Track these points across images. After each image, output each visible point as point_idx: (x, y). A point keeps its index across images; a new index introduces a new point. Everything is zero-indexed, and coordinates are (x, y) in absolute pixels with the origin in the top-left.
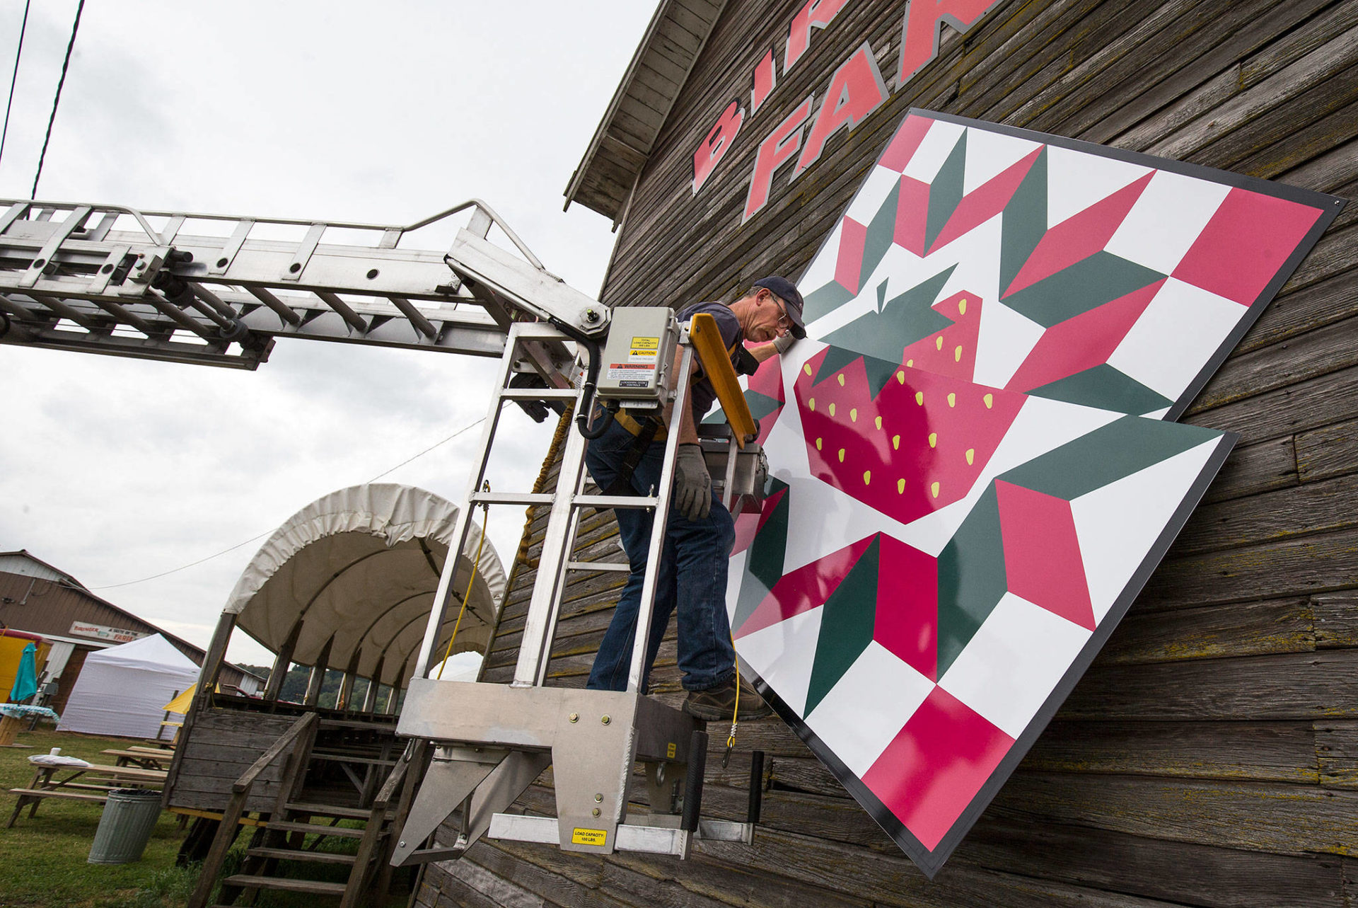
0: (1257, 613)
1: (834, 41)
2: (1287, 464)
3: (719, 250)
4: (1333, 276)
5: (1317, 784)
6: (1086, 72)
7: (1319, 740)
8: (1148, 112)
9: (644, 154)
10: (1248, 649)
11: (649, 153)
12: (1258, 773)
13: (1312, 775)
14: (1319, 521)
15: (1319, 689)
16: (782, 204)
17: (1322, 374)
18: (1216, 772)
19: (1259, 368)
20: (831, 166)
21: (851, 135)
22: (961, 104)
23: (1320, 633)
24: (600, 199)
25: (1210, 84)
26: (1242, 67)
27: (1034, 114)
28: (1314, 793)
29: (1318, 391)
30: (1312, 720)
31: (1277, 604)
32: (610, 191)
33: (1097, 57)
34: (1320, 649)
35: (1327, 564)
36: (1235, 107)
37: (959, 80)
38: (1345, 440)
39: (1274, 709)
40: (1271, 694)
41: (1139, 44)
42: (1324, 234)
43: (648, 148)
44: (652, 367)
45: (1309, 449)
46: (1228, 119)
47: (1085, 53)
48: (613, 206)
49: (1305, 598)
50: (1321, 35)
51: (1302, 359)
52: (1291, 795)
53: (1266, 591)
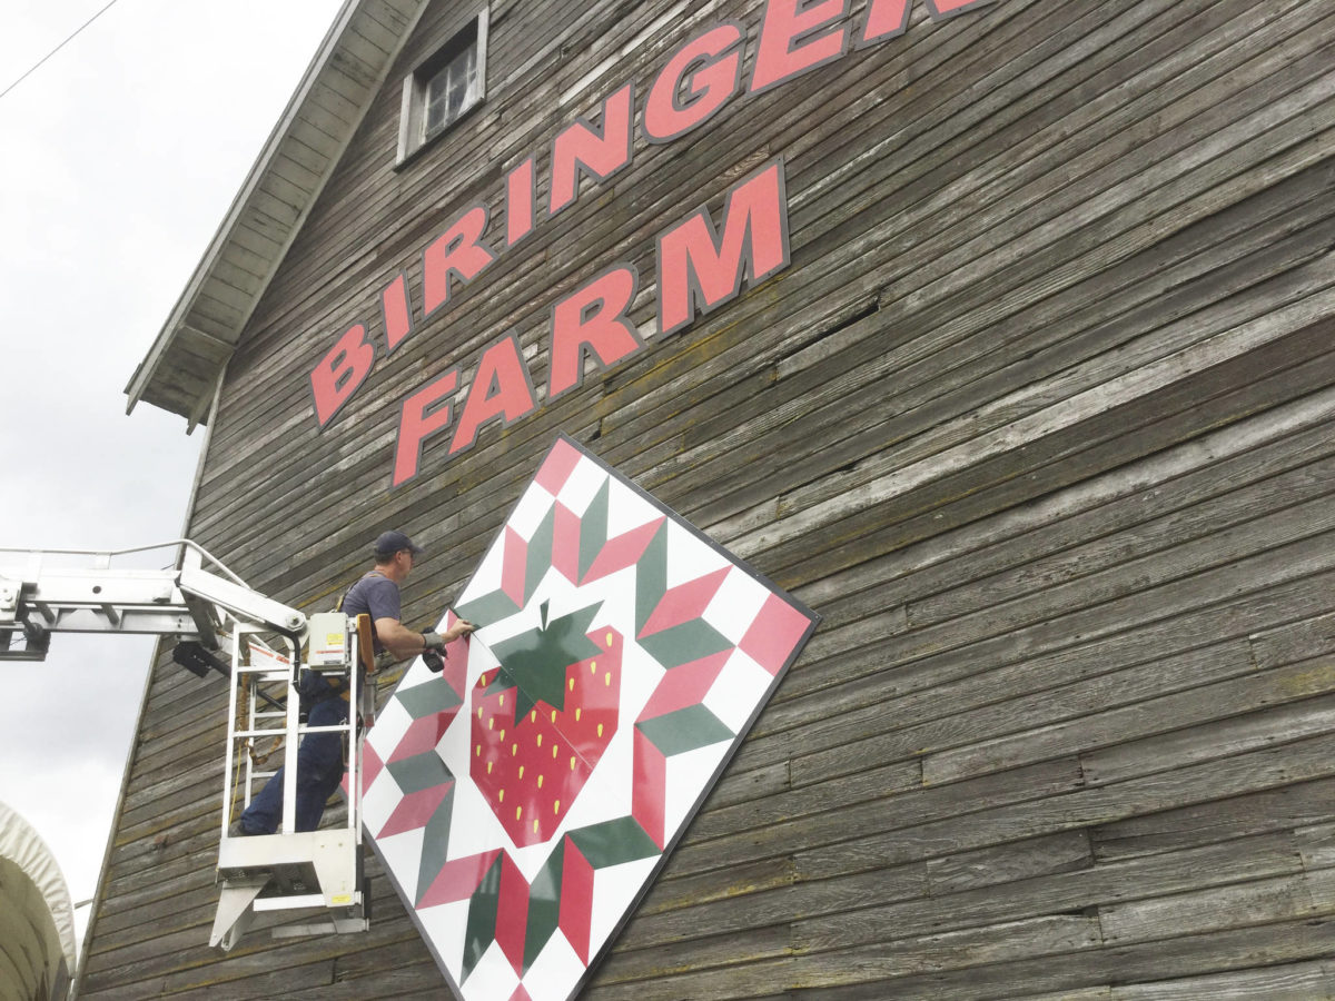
0: (770, 865)
1: (478, 307)
2: (785, 779)
3: (364, 513)
4: (811, 664)
5: (790, 956)
6: (693, 460)
7: (793, 933)
8: (730, 514)
9: (230, 343)
10: (766, 886)
11: (237, 343)
12: (767, 955)
13: (789, 951)
14: (798, 812)
15: (794, 905)
16: (437, 484)
17: (804, 724)
18: (749, 958)
19: (777, 716)
20: (486, 460)
21: (505, 434)
22: (604, 445)
23: (796, 875)
24: (173, 395)
25: (762, 506)
26: (780, 501)
27: (658, 481)
28: (790, 960)
29: (802, 734)
30: (790, 922)
31: (779, 860)
32: (183, 385)
33: (700, 449)
34: (796, 883)
35: (799, 836)
36: (775, 530)
37: (601, 419)
38: (810, 765)
39: (775, 919)
40: (774, 911)
41: (725, 452)
42: (811, 635)
43: (235, 335)
44: (341, 651)
45: (796, 769)
46: (771, 537)
47: (692, 442)
48: (187, 401)
49: (790, 855)
50: (817, 496)
51: (796, 713)
52: (781, 963)
53: (775, 852)
